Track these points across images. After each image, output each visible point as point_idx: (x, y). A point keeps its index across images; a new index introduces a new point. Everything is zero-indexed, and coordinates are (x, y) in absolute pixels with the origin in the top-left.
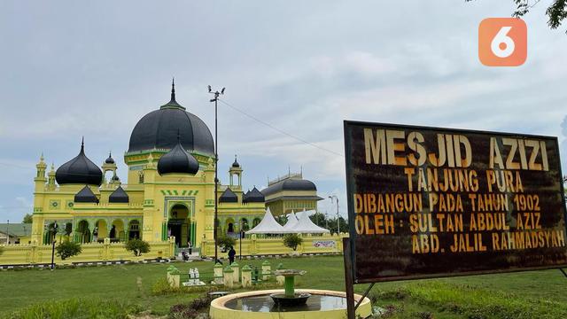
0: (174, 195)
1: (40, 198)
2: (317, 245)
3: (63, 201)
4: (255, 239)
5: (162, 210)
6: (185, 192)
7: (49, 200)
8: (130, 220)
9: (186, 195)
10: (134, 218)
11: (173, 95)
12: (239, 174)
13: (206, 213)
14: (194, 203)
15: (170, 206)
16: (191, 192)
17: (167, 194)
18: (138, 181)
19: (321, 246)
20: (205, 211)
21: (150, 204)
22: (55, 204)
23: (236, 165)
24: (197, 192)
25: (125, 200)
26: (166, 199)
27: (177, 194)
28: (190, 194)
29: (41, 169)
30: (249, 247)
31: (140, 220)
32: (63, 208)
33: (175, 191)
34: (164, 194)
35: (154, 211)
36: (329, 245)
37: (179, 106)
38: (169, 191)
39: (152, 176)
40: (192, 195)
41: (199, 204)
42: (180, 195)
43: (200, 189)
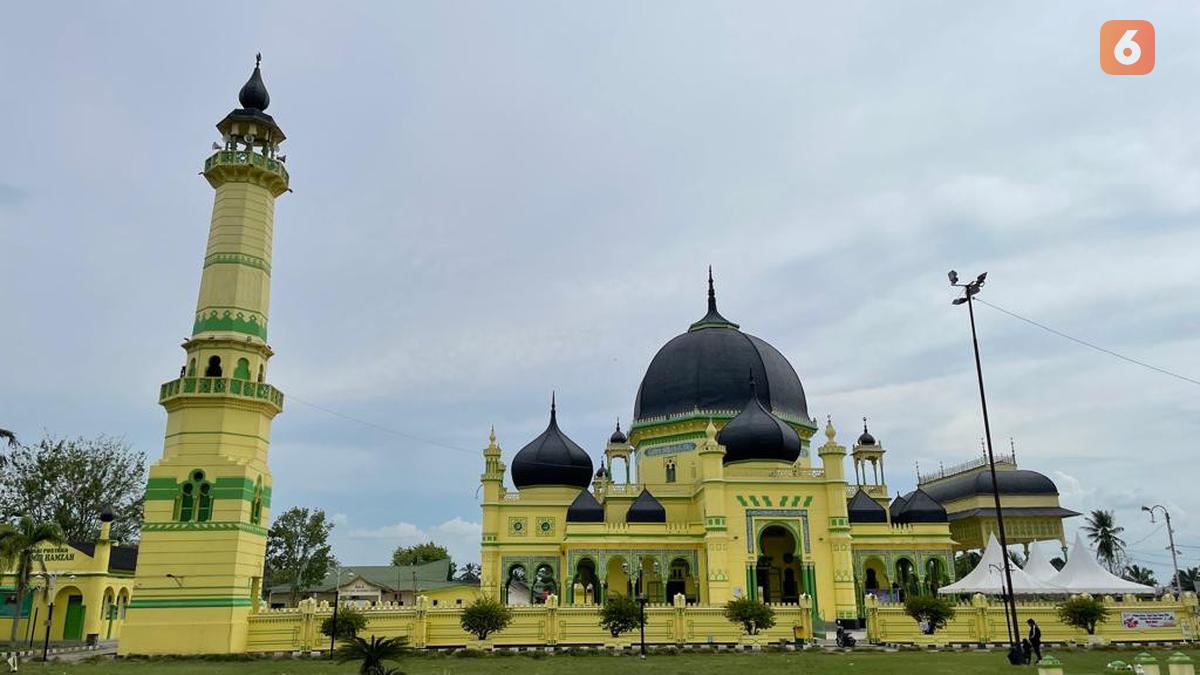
0: (763, 505)
1: (493, 514)
2: (1131, 624)
3: (532, 520)
4: (985, 604)
5: (743, 538)
6: (785, 499)
7: (507, 517)
8: (671, 557)
9: (788, 505)
10: (677, 555)
11: (712, 302)
12: (873, 460)
13: (834, 545)
14: (806, 522)
15: (757, 530)
16: (797, 499)
17: (751, 505)
18: (665, 479)
19: (1142, 625)
20: (830, 542)
21: (719, 524)
22: (518, 527)
23: (867, 440)
24: (809, 499)
25: (658, 516)
26: (749, 514)
27: (769, 503)
28: (795, 504)
29: (492, 456)
30: (970, 624)
31: (690, 559)
32: (531, 534)
33: (766, 498)
34: (745, 504)
35: (728, 540)
36: (1160, 622)
37: (728, 323)
38: (753, 498)
39: (714, 468)
40: (800, 506)
41: (817, 524)
42: (776, 506)
43: (816, 494)
